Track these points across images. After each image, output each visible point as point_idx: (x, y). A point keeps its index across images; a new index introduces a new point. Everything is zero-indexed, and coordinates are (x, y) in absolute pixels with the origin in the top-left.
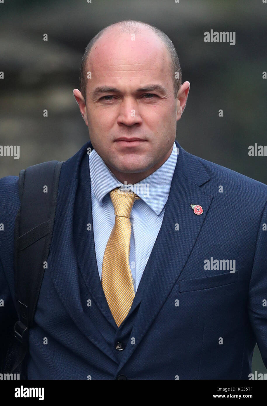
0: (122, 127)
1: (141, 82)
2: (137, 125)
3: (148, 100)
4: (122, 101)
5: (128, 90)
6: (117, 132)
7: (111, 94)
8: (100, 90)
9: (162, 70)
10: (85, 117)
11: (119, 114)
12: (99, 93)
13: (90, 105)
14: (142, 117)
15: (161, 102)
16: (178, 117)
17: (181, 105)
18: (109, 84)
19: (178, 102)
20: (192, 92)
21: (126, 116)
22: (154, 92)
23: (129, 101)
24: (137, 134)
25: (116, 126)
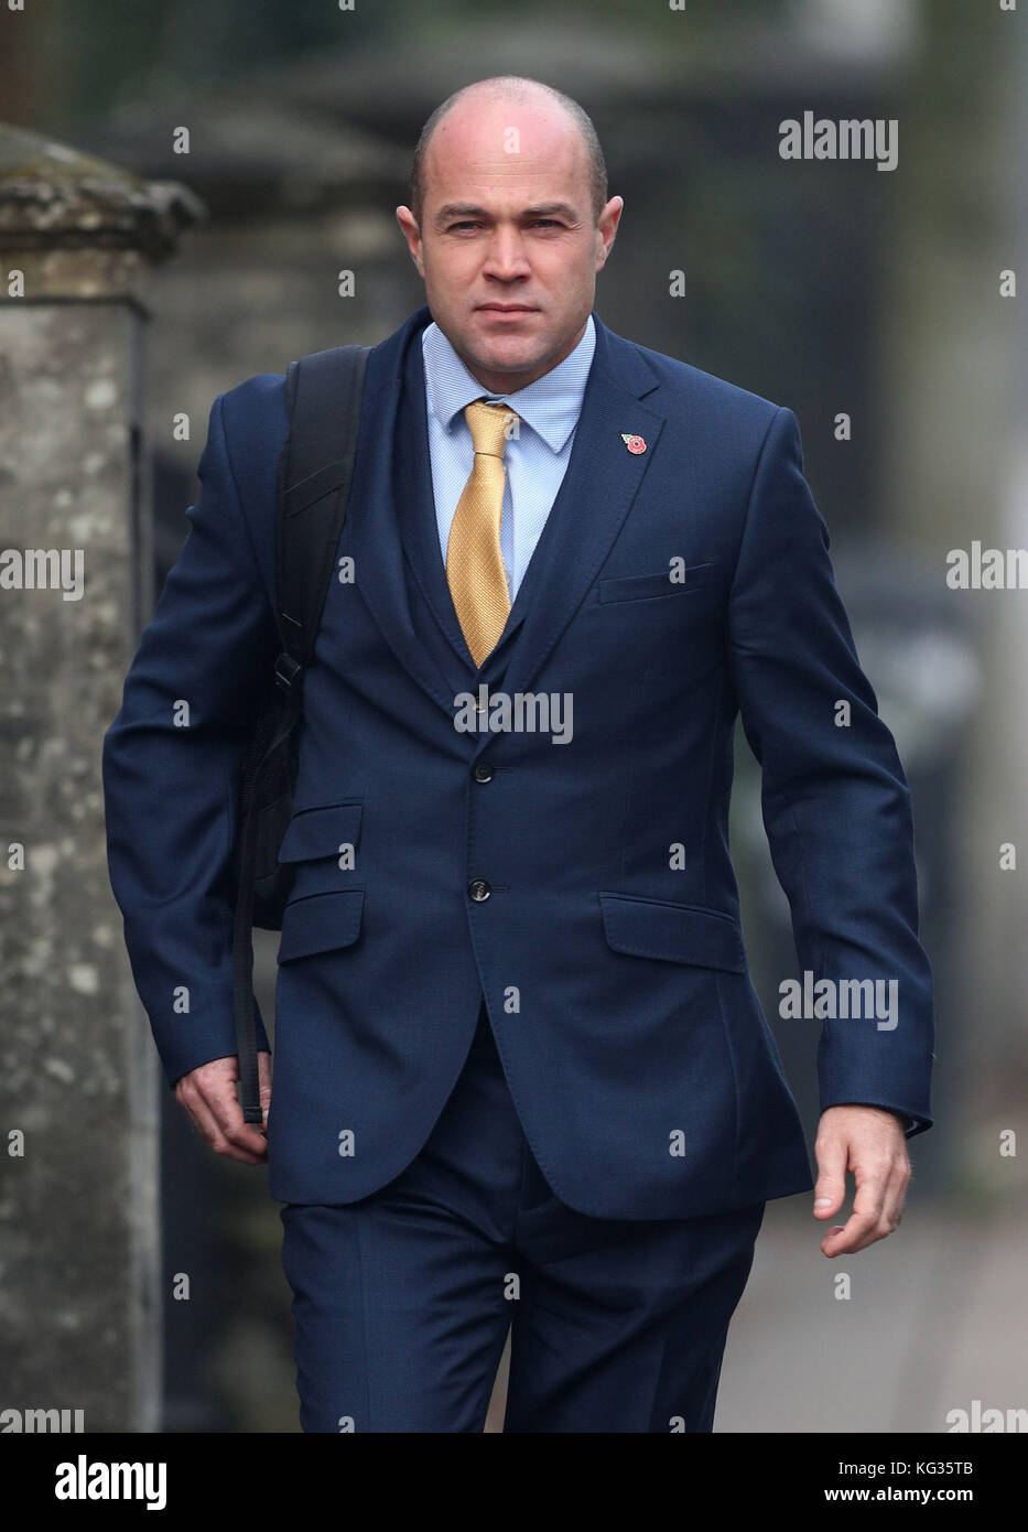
0: (490, 284)
1: (530, 198)
2: (522, 279)
3: (542, 231)
4: (494, 234)
5: (505, 211)
6: (481, 292)
7: (472, 219)
8: (451, 211)
9: (571, 175)
10: (419, 261)
11: (487, 259)
12: (450, 217)
13: (431, 238)
14: (530, 265)
15: (567, 236)
16: (600, 264)
17: (605, 242)
18: (469, 199)
19: (600, 236)
20: (626, 217)
21: (499, 262)
22: (557, 217)
23: (507, 234)
24: (519, 298)
25: (480, 281)
